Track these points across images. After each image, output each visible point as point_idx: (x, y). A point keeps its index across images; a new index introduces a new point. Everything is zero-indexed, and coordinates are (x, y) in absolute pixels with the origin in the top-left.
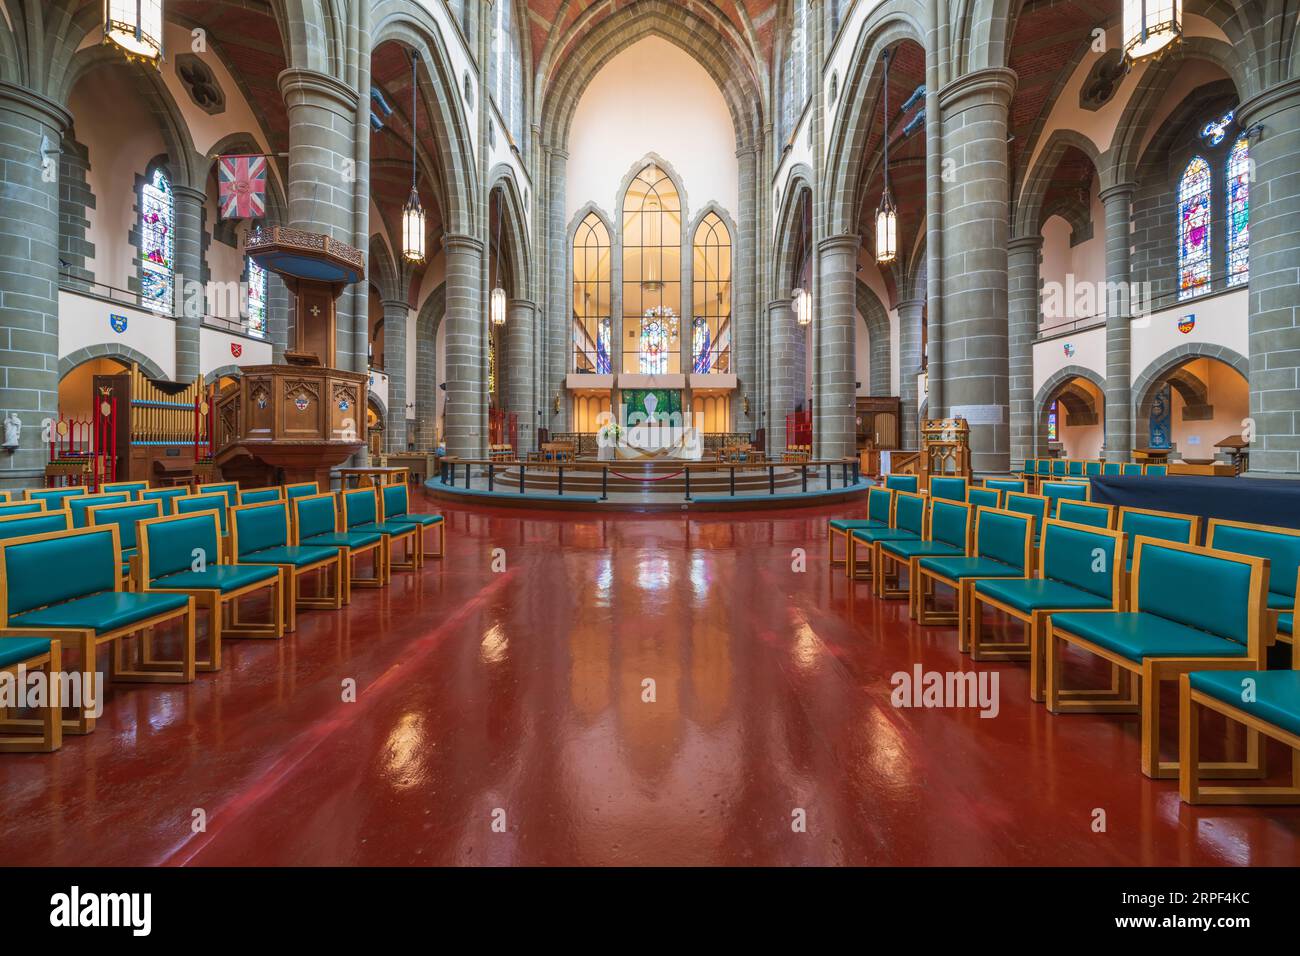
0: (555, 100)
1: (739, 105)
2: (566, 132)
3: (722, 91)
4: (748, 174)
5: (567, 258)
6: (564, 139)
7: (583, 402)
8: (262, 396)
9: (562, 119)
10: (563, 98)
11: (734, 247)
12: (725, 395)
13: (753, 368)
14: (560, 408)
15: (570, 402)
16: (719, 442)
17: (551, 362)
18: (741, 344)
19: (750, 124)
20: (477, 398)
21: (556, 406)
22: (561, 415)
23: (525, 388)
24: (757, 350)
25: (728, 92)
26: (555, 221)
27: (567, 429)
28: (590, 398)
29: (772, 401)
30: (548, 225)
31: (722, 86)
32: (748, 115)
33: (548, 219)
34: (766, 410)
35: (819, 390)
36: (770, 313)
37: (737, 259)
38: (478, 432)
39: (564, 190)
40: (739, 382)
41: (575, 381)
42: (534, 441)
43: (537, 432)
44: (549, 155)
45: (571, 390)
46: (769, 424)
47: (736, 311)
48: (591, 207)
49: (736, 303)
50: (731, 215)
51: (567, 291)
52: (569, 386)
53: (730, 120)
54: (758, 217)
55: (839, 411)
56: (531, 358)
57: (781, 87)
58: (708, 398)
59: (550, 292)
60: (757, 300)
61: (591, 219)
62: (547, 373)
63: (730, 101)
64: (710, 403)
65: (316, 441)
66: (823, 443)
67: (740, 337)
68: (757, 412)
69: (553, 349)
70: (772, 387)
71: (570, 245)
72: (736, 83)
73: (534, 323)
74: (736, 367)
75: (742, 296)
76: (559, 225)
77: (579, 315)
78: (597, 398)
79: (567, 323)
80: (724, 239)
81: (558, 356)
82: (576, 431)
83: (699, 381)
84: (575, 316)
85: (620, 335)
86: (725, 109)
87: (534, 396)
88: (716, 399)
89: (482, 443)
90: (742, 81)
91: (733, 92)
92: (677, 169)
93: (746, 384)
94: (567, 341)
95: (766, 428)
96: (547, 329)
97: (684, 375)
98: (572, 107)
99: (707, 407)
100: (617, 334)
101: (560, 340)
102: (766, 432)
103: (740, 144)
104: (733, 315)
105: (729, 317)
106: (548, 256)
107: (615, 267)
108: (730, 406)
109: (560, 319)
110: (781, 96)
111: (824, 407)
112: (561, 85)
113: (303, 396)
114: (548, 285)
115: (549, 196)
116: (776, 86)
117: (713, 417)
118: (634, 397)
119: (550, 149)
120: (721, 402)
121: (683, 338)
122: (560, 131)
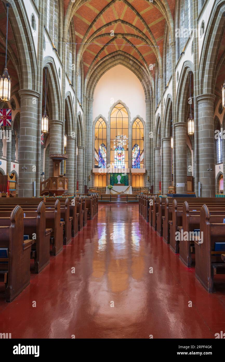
0: (90, 84)
1: (146, 87)
2: (93, 93)
3: (141, 82)
4: (149, 108)
5: (93, 132)
6: (92, 95)
7: (97, 177)
8: (54, 182)
9: (92, 90)
10: (92, 83)
11: (145, 129)
12: (142, 175)
13: (150, 167)
14: (91, 179)
15: (93, 177)
16: (139, 189)
17: (88, 164)
18: (147, 159)
19: (149, 93)
20: (74, 178)
21: (89, 178)
22: (91, 181)
23: (81, 173)
24: (152, 161)
25: (143, 83)
26: (89, 121)
27: (93, 185)
28: (99, 175)
29: (155, 177)
30: (87, 122)
31: (141, 81)
32: (148, 90)
33: (87, 120)
34: (154, 180)
35: (163, 176)
36: (155, 151)
37: (145, 133)
38: (74, 187)
39: (92, 111)
40: (146, 171)
41: (95, 170)
42: (83, 189)
43: (84, 186)
44: (88, 101)
45: (94, 173)
46: (155, 184)
47: (145, 149)
48: (100, 116)
49: (145, 146)
50: (144, 120)
51: (93, 142)
52: (93, 172)
53: (143, 91)
54: (152, 121)
55: (167, 182)
56: (83, 164)
57: (157, 86)
58: (137, 175)
59: (88, 142)
60: (152, 146)
61: (101, 120)
62: (87, 168)
63: (143, 85)
64: (138, 177)
65: (63, 190)
66: (164, 190)
67: (146, 157)
68: (152, 180)
69: (89, 160)
70: (155, 173)
71: (94, 128)
72: (145, 81)
73: (84, 153)
74: (145, 166)
75: (147, 144)
76: (90, 122)
77: (96, 149)
78: (101, 175)
79: (93, 152)
80: (142, 127)
81: (90, 163)
82: (95, 186)
83: (134, 171)
84: (95, 150)
85: (109, 156)
86: (142, 88)
87: (83, 175)
88: (140, 176)
89: (75, 190)
90: (147, 80)
91: (144, 83)
92: (127, 105)
93: (148, 172)
94: (93, 158)
95: (154, 185)
96: (87, 154)
97: (129, 169)
98: (95, 86)
99: (137, 178)
100: (108, 155)
101: (91, 157)
102: (154, 186)
103: (146, 98)
104: (144, 150)
105: (143, 150)
106: (87, 132)
107: (108, 135)
108: (144, 177)
109: (91, 151)
110: (157, 88)
111: (164, 181)
112: (92, 80)
113: (61, 182)
114: (87, 140)
115: (88, 113)
116: (156, 85)
117: (139, 181)
118: (114, 176)
119: (88, 99)
120: (141, 177)
121: (129, 157)
122: (91, 93)
